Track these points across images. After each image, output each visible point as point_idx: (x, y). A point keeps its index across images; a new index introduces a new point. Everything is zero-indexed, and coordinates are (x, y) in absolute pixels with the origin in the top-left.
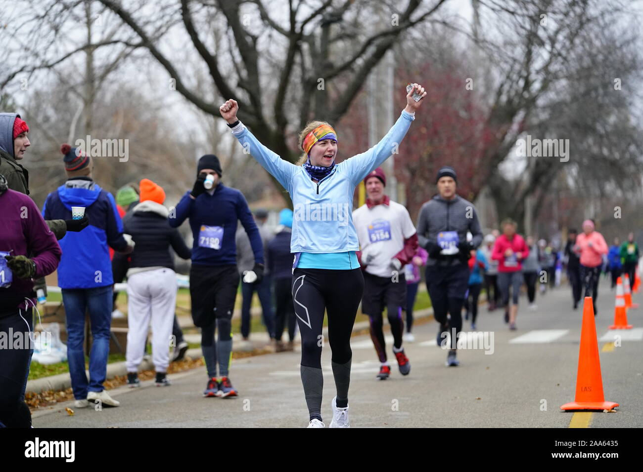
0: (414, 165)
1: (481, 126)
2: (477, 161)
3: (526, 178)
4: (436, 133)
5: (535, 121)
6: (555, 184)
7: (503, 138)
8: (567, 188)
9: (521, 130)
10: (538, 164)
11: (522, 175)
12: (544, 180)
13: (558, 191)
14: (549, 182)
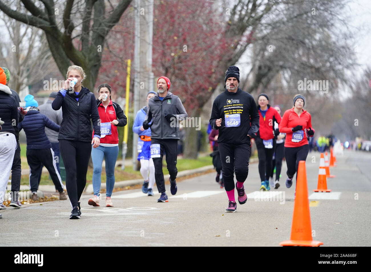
0: (167, 65)
1: (219, 37)
2: (215, 63)
3: (251, 78)
4: (185, 40)
5: (259, 35)
6: (273, 83)
7: (236, 47)
8: (281, 88)
9: (249, 42)
10: (260, 68)
11: (248, 75)
12: (264, 80)
13: (275, 90)
14: (268, 82)
